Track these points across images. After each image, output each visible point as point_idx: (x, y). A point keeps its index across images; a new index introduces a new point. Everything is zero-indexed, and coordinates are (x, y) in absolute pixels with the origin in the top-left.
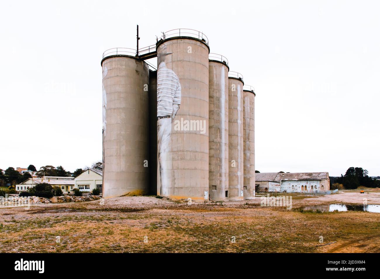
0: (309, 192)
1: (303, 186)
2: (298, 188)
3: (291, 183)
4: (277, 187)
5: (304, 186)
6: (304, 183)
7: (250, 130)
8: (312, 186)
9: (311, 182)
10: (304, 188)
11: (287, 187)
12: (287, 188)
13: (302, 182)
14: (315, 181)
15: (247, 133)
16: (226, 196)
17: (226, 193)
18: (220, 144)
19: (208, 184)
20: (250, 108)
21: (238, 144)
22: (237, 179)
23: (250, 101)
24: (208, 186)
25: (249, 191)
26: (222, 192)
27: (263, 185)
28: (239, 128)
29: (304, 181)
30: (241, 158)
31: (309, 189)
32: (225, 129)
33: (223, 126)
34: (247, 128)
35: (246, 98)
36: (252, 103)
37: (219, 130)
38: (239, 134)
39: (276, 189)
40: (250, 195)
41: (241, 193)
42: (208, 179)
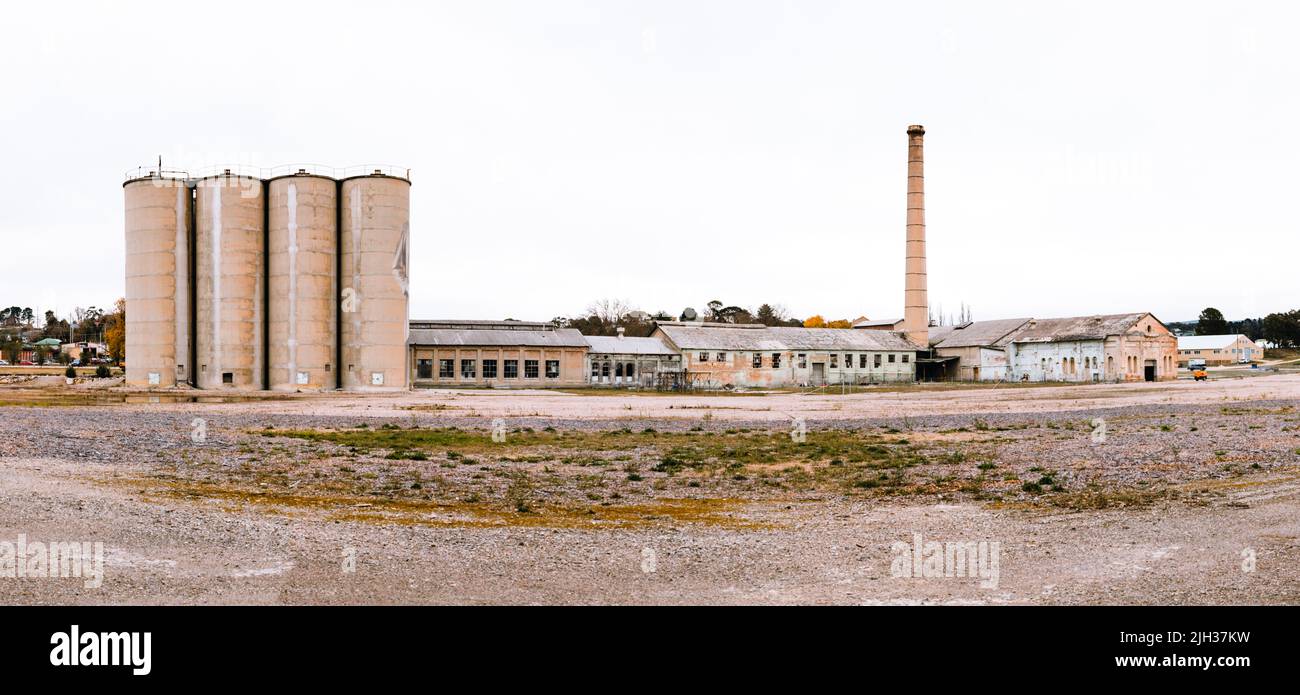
0: (1080, 379)
1: (1065, 359)
2: (1055, 366)
3: (1039, 352)
4: (999, 363)
5: (1069, 359)
6: (1067, 351)
7: (361, 252)
8: (1088, 360)
9: (1083, 345)
10: (1068, 364)
11: (1030, 362)
12: (1029, 368)
13: (1063, 345)
14: (1092, 344)
15: (355, 261)
16: (224, 382)
17: (227, 377)
18: (211, 301)
19: (161, 363)
20: (362, 208)
21: (289, 290)
22: (286, 352)
23: (362, 195)
24: (163, 366)
25: (359, 374)
26: (214, 375)
27: (968, 360)
28: (292, 261)
29: (1067, 345)
30: (296, 315)
31: (1079, 368)
32: (223, 276)
33: (217, 272)
34: (355, 249)
35: (354, 192)
36: (370, 197)
37: (210, 280)
38: (292, 272)
39: (996, 372)
40: (363, 383)
41: (296, 379)
42: (163, 356)
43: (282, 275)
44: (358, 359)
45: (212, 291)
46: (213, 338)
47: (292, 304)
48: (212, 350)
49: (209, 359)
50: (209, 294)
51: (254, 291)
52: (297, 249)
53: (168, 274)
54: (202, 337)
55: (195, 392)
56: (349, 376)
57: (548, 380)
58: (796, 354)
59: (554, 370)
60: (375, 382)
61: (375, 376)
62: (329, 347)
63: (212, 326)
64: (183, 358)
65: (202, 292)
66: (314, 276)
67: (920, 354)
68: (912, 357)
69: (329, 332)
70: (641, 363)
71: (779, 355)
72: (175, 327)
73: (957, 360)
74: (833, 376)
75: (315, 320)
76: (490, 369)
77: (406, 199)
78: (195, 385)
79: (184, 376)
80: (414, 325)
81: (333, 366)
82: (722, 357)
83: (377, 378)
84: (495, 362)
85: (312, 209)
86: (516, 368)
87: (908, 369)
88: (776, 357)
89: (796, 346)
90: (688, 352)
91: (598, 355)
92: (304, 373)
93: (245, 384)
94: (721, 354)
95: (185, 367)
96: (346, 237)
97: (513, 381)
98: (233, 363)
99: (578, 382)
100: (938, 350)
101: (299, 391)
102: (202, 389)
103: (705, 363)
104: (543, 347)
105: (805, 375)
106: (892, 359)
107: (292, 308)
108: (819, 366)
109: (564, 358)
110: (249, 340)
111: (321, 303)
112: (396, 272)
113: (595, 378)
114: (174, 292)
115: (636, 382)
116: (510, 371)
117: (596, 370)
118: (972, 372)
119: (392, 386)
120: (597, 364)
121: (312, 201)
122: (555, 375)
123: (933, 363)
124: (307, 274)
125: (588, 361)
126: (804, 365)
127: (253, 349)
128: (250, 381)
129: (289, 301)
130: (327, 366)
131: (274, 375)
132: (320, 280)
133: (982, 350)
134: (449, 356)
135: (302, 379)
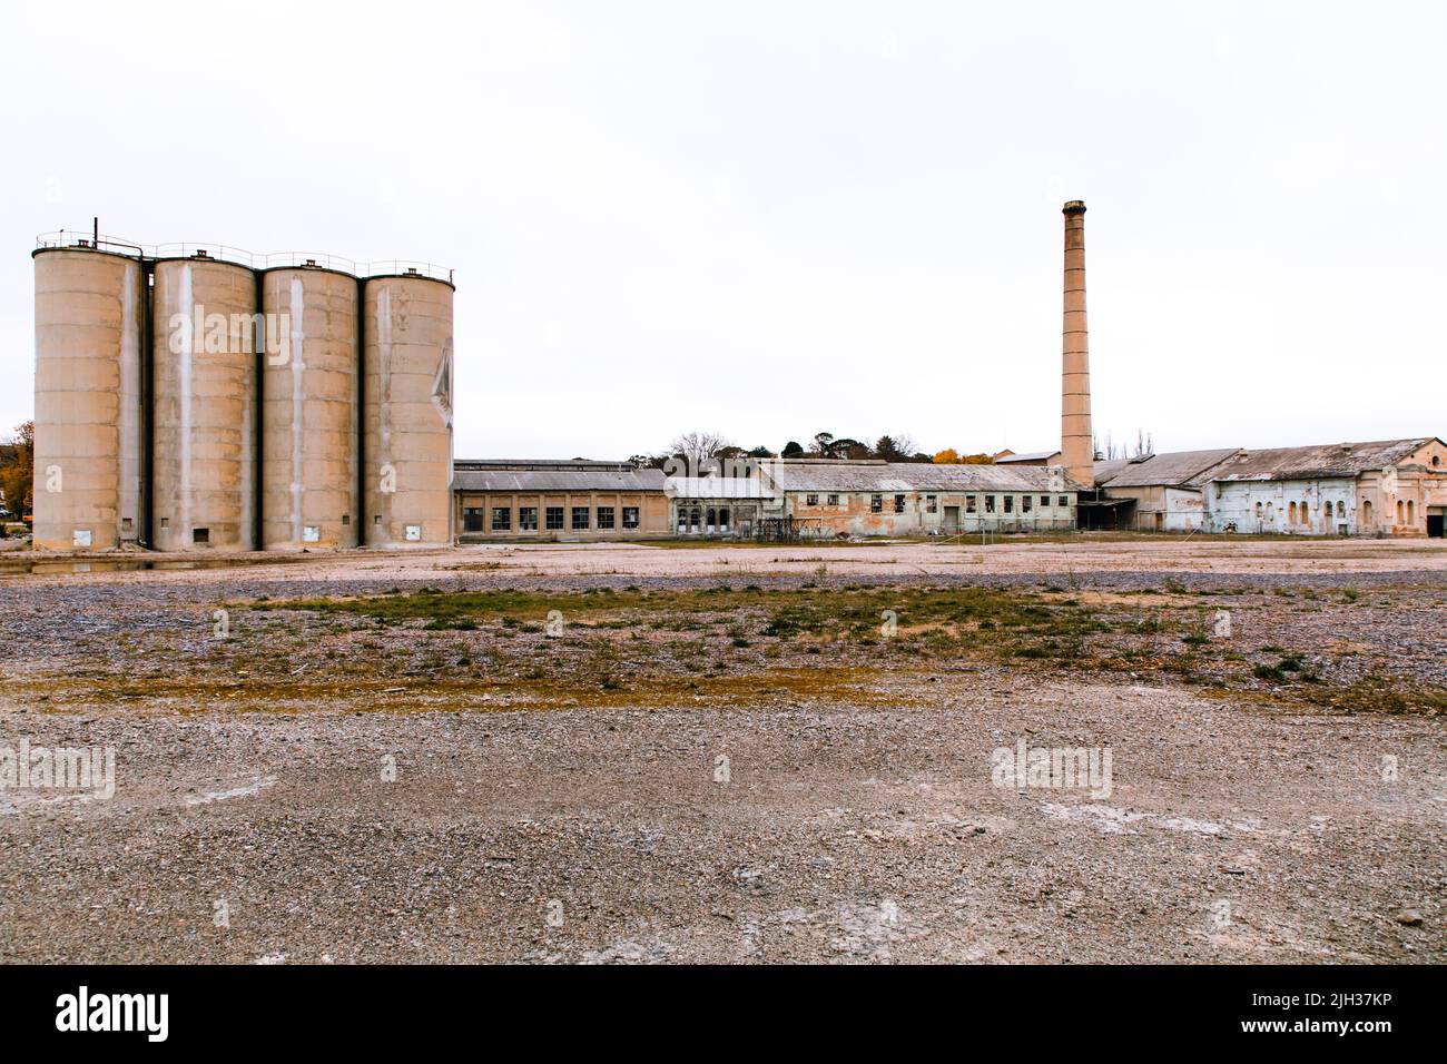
0: (1316, 531)
1: (1293, 504)
2: (1276, 513)
3: (1252, 493)
4: (1193, 508)
5: (1298, 505)
6: (1296, 493)
7: (391, 374)
8: (1329, 506)
9: (1322, 484)
10: (1298, 511)
11: (1238, 507)
12: (1237, 515)
13: (1289, 485)
14: (1337, 483)
15: (383, 383)
16: (196, 540)
17: (201, 535)
18: (176, 431)
19: (93, 516)
20: (392, 317)
21: (292, 420)
22: (286, 501)
23: (392, 301)
24: (98, 520)
25: (388, 527)
26: (181, 532)
27: (1148, 503)
28: (297, 383)
29: (1296, 485)
30: (302, 452)
31: (1316, 516)
32: (195, 398)
33: (186, 392)
34: (383, 370)
35: (381, 296)
36: (403, 304)
37: (176, 402)
38: (297, 396)
39: (1188, 520)
40: (393, 538)
41: (302, 534)
42: (98, 506)
43: (282, 399)
44: (388, 509)
45: (178, 417)
46: (179, 482)
47: (297, 437)
48: (178, 497)
49: (173, 511)
50: (173, 421)
51: (242, 418)
52: (303, 366)
53: (108, 391)
54: (162, 479)
55: (149, 555)
56: (376, 530)
57: (626, 531)
58: (924, 495)
59: (632, 519)
60: (409, 537)
61: (410, 529)
62: (348, 493)
63: (178, 465)
64: (131, 507)
65: (162, 416)
66: (327, 401)
67: (1082, 495)
68: (1073, 499)
69: (348, 474)
70: (737, 509)
71: (904, 496)
72: (118, 465)
73: (1132, 503)
74: (970, 522)
75: (329, 459)
76: (555, 518)
77: (448, 309)
78: (150, 546)
79: (133, 534)
80: (459, 465)
81: (353, 518)
82: (834, 500)
83: (413, 532)
84: (561, 510)
85: (324, 314)
86: (587, 517)
87: (1066, 515)
88: (900, 500)
89: (923, 485)
90: (793, 494)
91: (685, 500)
92: (313, 527)
93: (228, 542)
94: (833, 497)
95: (135, 521)
96: (371, 354)
97: (584, 532)
98: (209, 514)
99: (662, 532)
100: (1106, 490)
101: (306, 551)
102: (161, 551)
103: (813, 507)
104: (620, 491)
105: (935, 520)
106: (1045, 501)
107: (297, 442)
108: (952, 510)
109: (644, 504)
110: (235, 484)
111: (337, 436)
112: (436, 400)
113: (683, 528)
114: (118, 415)
115: (732, 532)
116: (580, 521)
117: (684, 519)
118: (1154, 518)
119: (430, 541)
120: (684, 510)
121: (325, 303)
122: (634, 525)
123: (1100, 506)
124: (318, 399)
125: (674, 507)
126: (933, 509)
127: (239, 496)
128: (235, 539)
129: (292, 434)
130: (345, 519)
131: (270, 530)
132: (336, 407)
133: (1168, 491)
134: (505, 503)
135: (311, 535)
